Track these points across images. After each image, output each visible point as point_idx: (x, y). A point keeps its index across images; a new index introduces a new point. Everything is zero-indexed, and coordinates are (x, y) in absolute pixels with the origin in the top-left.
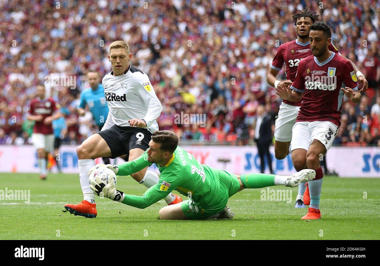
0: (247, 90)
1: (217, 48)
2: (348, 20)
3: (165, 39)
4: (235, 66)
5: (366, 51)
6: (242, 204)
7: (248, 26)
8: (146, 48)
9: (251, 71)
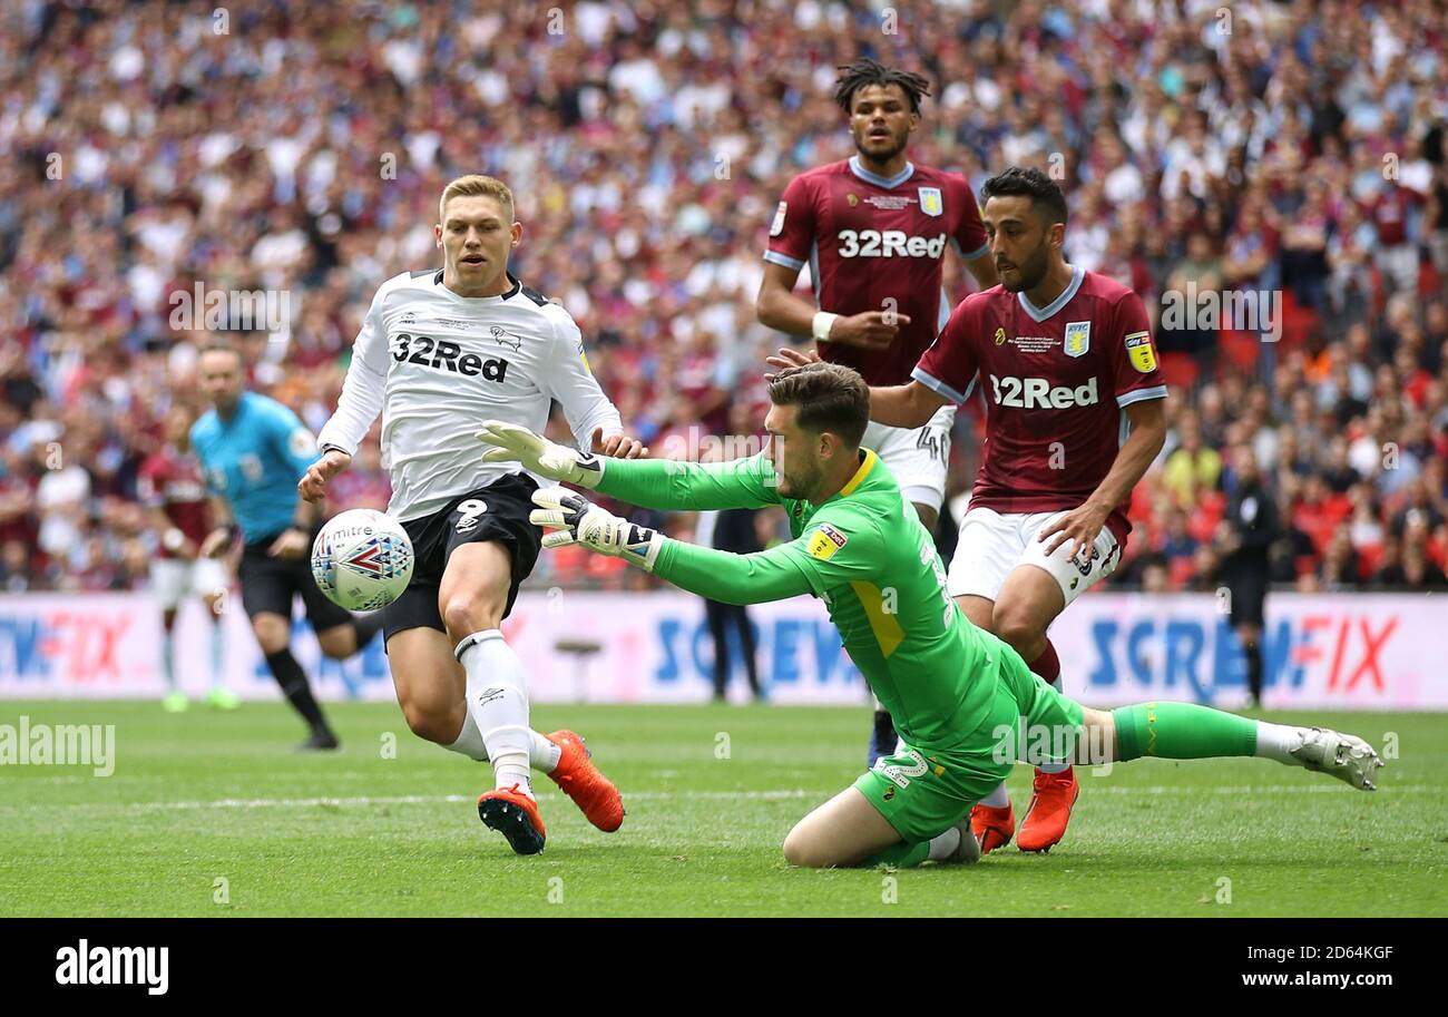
0: (662, 384)
1: (552, 228)
2: (1034, 124)
3: (357, 197)
4: (618, 295)
5: (1100, 237)
6: (644, 811)
7: (668, 146)
8: (289, 229)
9: (677, 314)
